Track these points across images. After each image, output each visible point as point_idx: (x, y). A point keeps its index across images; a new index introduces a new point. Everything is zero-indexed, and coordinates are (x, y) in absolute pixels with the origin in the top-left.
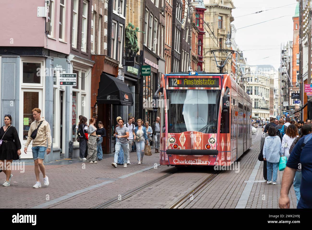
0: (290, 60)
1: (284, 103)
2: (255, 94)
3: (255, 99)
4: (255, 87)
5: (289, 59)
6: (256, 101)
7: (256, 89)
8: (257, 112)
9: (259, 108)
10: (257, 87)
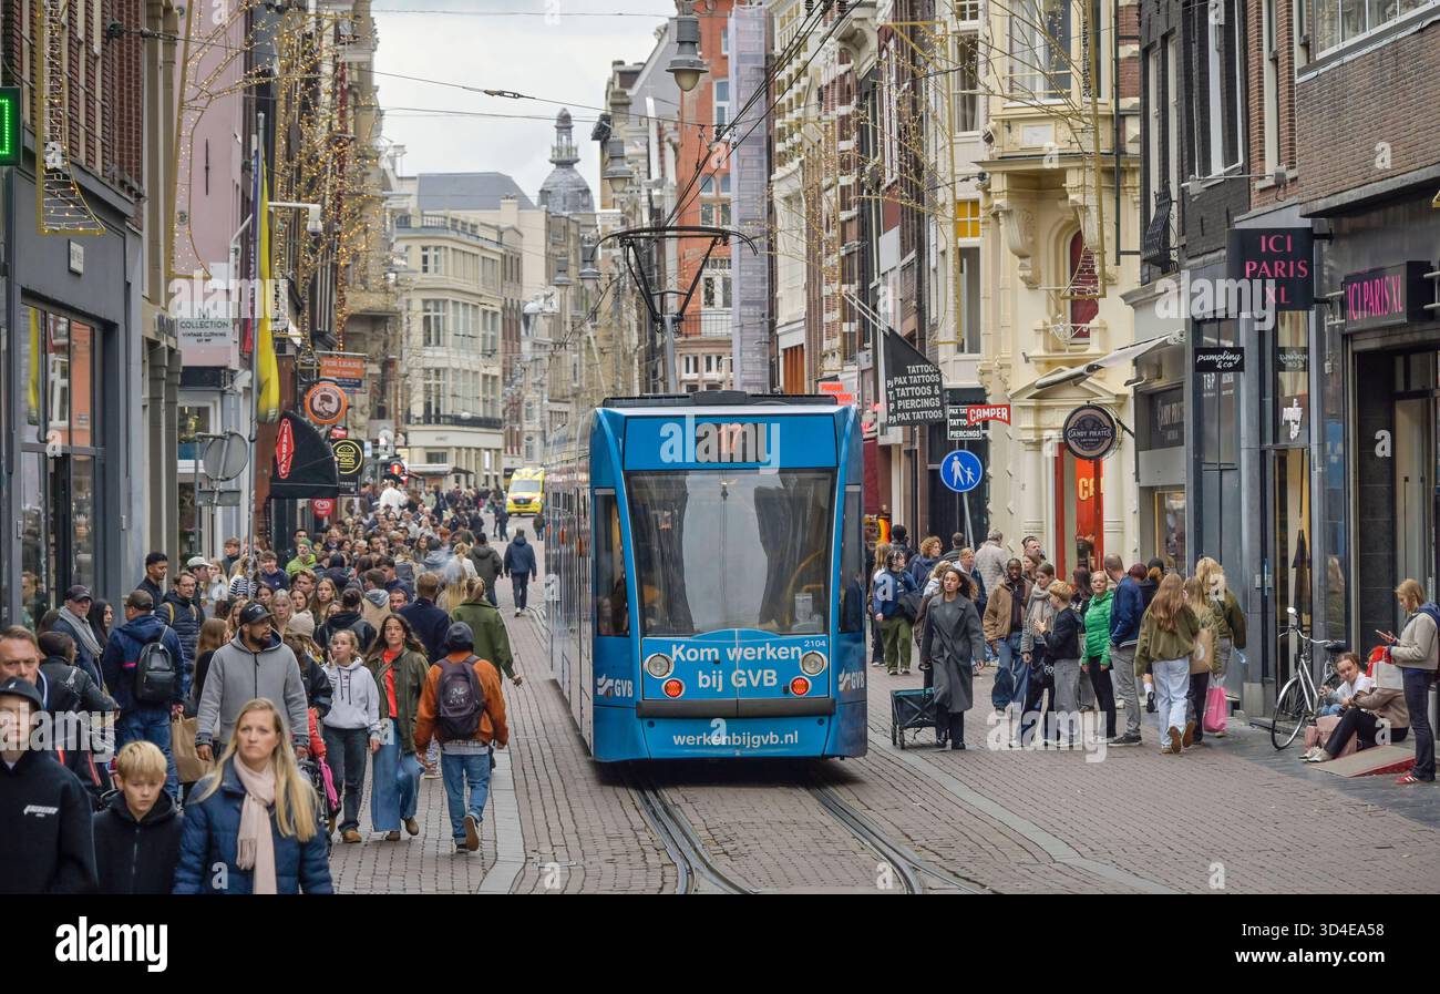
2: (427, 343)
3: (427, 373)
4: (426, 302)
6: (433, 383)
7: (432, 315)
8: (438, 439)
9: (448, 420)
10: (436, 302)
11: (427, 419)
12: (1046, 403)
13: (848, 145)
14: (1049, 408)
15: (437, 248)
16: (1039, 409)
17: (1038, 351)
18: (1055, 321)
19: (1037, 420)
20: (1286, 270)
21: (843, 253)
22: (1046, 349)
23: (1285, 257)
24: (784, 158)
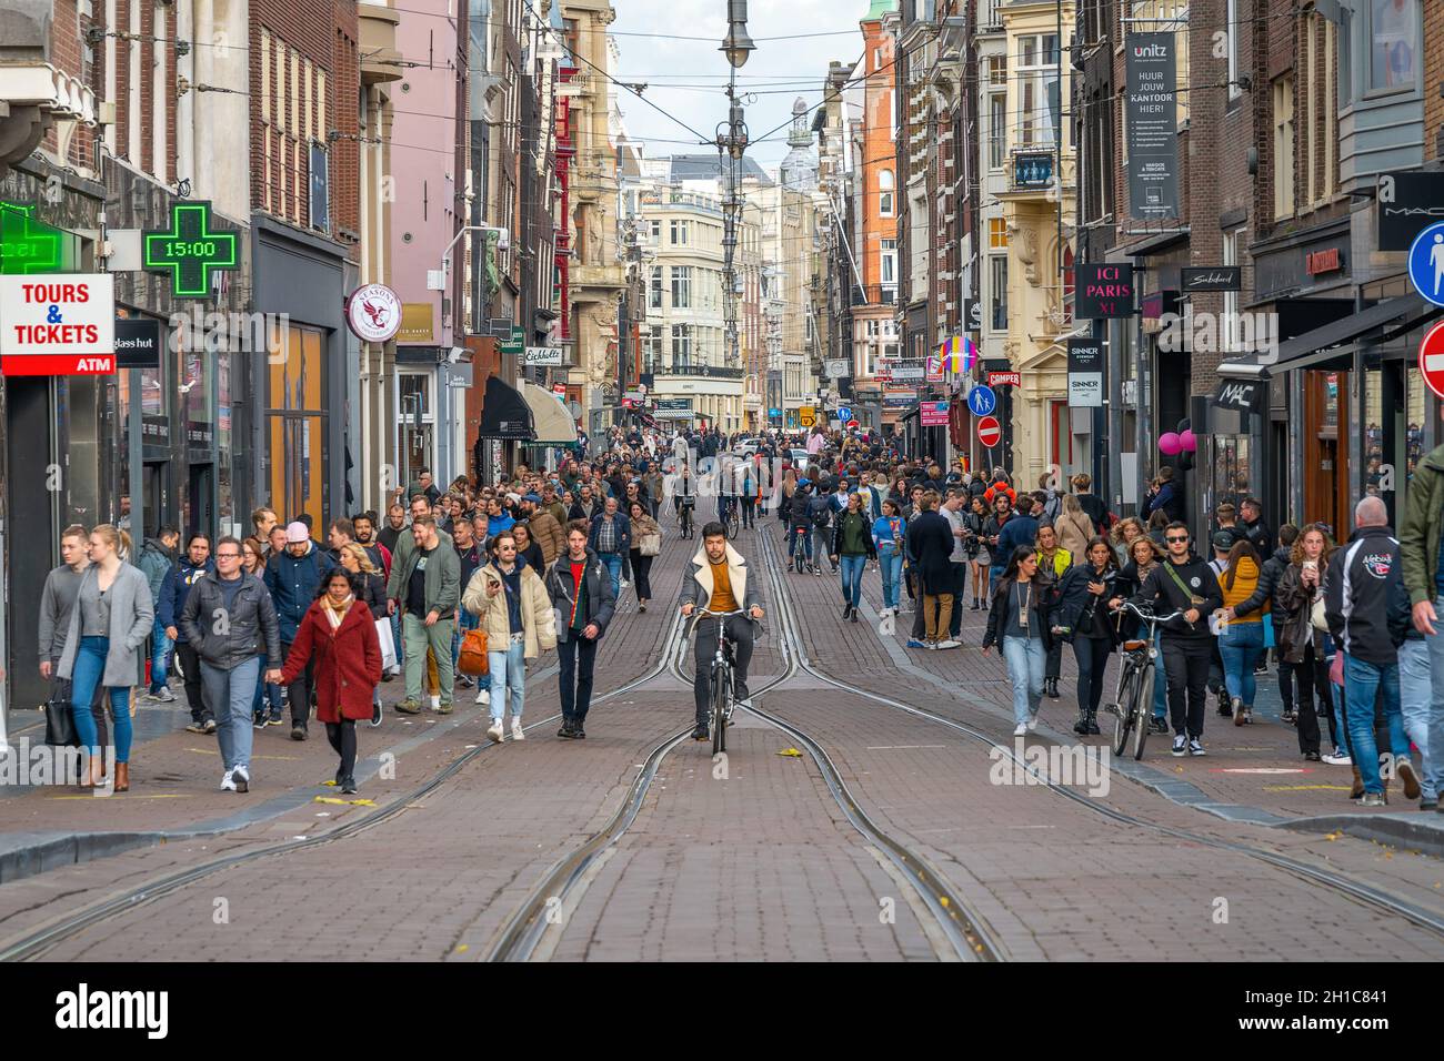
0: (852, 186)
1: (829, 364)
2: (676, 304)
3: (675, 330)
4: (675, 268)
5: (848, 183)
6: (681, 338)
7: (680, 279)
8: (685, 387)
9: (693, 371)
10: (685, 268)
11: (675, 370)
12: (1044, 371)
13: (949, 163)
14: (1049, 375)
15: (684, 222)
16: (1039, 376)
17: (1040, 333)
18: (1052, 311)
19: (1038, 384)
20: (1115, 291)
21: (947, 248)
22: (1045, 332)
23: (1114, 283)
24: (917, 167)
